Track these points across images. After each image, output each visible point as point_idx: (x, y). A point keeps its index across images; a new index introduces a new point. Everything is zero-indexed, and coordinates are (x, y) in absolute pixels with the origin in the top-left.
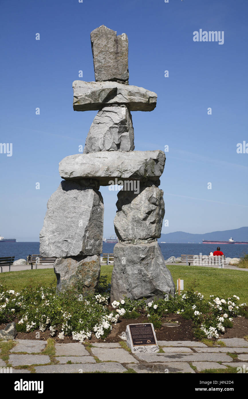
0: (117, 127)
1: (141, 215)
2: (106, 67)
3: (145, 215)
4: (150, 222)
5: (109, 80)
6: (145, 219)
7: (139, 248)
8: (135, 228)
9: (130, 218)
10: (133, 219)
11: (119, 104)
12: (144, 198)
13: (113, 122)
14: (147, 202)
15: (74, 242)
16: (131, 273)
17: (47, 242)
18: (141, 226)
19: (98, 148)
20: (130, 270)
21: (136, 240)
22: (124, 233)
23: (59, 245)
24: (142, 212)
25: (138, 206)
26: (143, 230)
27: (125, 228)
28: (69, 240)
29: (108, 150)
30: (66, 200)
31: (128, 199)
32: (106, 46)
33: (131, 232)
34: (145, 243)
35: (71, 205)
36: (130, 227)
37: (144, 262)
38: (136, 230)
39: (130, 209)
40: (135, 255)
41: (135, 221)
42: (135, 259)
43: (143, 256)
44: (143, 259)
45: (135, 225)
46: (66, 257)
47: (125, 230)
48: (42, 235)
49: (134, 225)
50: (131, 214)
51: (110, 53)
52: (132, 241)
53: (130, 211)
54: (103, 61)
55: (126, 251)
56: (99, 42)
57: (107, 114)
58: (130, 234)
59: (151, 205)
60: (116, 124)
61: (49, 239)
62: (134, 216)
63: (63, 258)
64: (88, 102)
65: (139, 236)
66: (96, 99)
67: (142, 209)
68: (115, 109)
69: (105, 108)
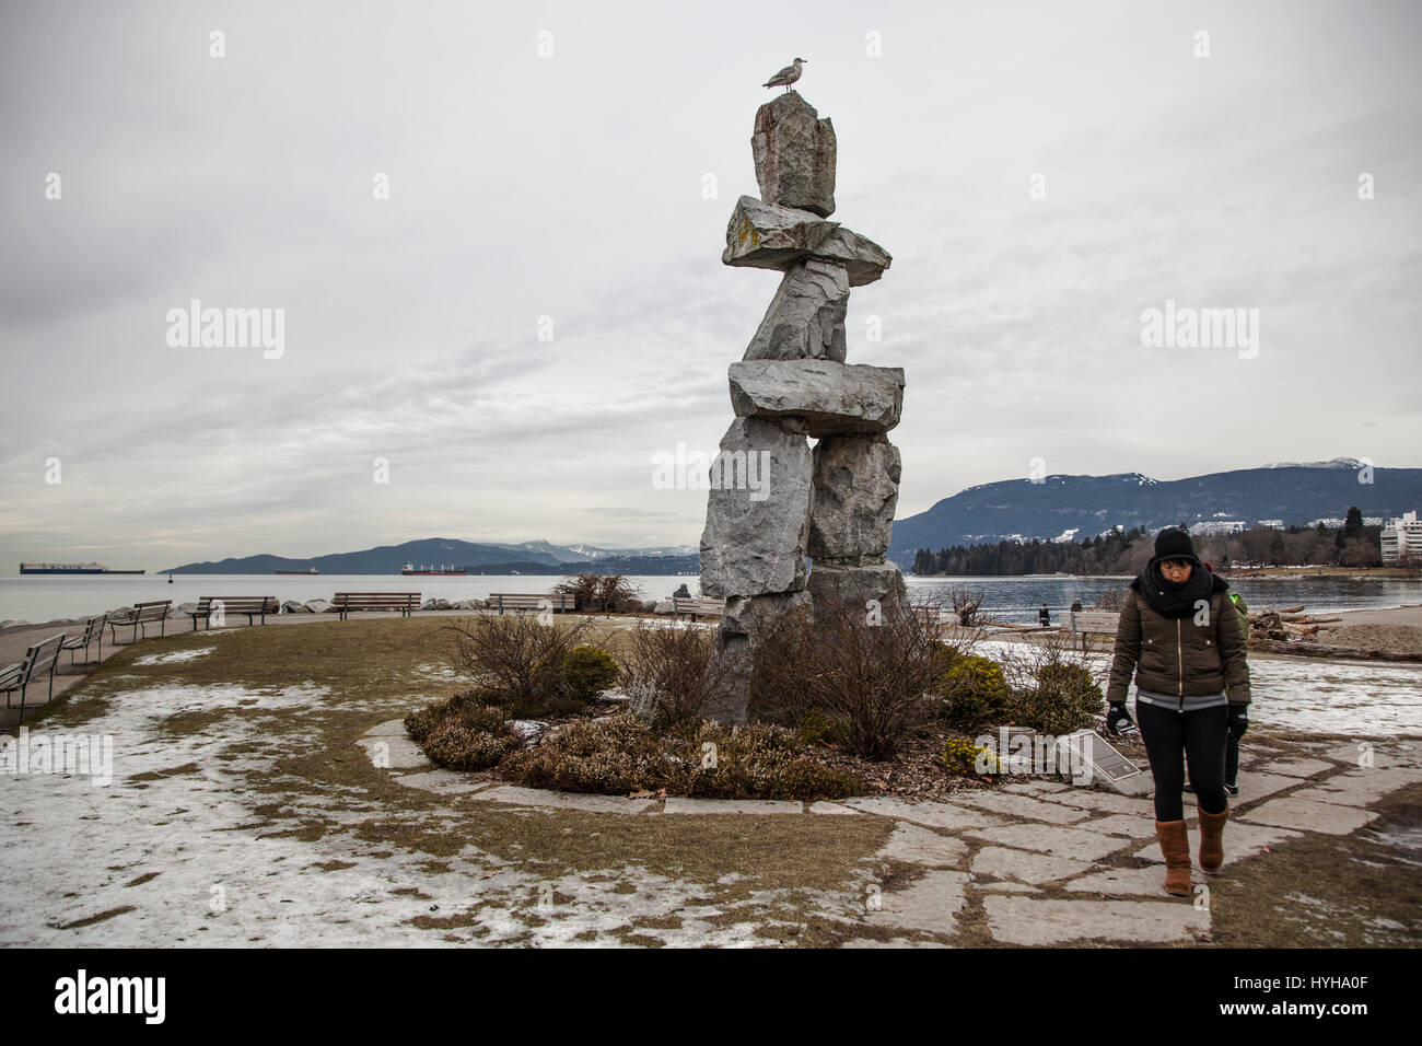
0: (832, 310)
1: (874, 503)
2: (799, 177)
3: (881, 504)
4: (886, 519)
5: (804, 208)
6: (878, 514)
7: (876, 574)
8: (859, 531)
9: (849, 509)
10: (855, 511)
11: (835, 260)
12: (879, 468)
13: (826, 297)
14: (887, 475)
15: (776, 561)
18: (873, 527)
19: (795, 352)
21: (861, 558)
22: (835, 541)
23: (745, 568)
24: (876, 497)
25: (869, 485)
26: (875, 536)
27: (838, 532)
28: (766, 557)
29: (816, 358)
31: (846, 469)
32: (800, 133)
33: (849, 540)
34: (876, 564)
36: (848, 530)
38: (860, 535)
39: (850, 489)
40: (866, 589)
41: (861, 516)
42: (865, 598)
43: (885, 592)
44: (883, 598)
45: (860, 525)
46: (762, 596)
47: (836, 536)
48: (708, 545)
49: (857, 525)
50: (851, 502)
51: (808, 150)
52: (854, 559)
53: (851, 494)
54: (794, 164)
56: (789, 123)
57: (815, 278)
58: (847, 545)
59: (890, 483)
60: (832, 302)
61: (723, 554)
62: (857, 505)
63: (755, 597)
64: (788, 245)
65: (867, 549)
66: (804, 243)
67: (878, 491)
68: (829, 269)
69: (812, 265)
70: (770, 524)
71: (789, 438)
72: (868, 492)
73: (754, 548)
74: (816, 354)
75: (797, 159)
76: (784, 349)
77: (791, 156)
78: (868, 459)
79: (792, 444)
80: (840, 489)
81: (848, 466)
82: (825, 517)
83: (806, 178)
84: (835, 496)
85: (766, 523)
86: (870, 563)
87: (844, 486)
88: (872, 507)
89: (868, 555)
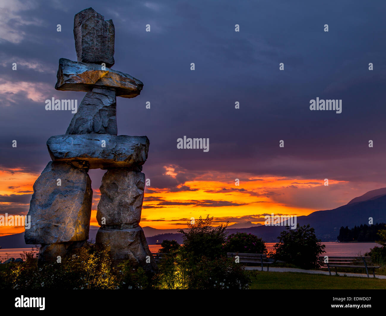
0: (107, 110)
1: (129, 199)
3: (132, 200)
4: (136, 207)
6: (132, 204)
7: (128, 233)
8: (122, 212)
9: (116, 202)
10: (120, 203)
11: (109, 88)
12: (131, 183)
13: (103, 104)
14: (135, 186)
15: (66, 227)
16: (116, 258)
18: (128, 210)
21: (122, 225)
22: (109, 217)
23: (49, 231)
24: (130, 196)
25: (126, 191)
26: (129, 215)
27: (111, 213)
28: (59, 226)
29: (97, 133)
31: (115, 183)
32: (93, 28)
33: (116, 217)
34: (131, 228)
35: (62, 187)
36: (116, 212)
37: (132, 247)
38: (122, 214)
39: (117, 193)
40: (123, 240)
41: (122, 206)
42: (122, 244)
43: (132, 241)
44: (131, 244)
45: (122, 210)
46: (58, 244)
49: (120, 210)
50: (117, 199)
52: (117, 226)
53: (117, 195)
54: (90, 43)
55: (113, 237)
57: (97, 96)
58: (115, 219)
59: (139, 190)
60: (106, 107)
61: (37, 224)
62: (121, 200)
64: (80, 82)
65: (125, 221)
67: (130, 194)
68: (105, 92)
69: (95, 90)
70: (63, 210)
71: (75, 171)
72: (126, 195)
73: (54, 221)
74: (97, 131)
75: (92, 40)
76: (81, 129)
77: (88, 39)
78: (126, 179)
80: (111, 193)
81: (116, 182)
82: (104, 206)
84: (109, 197)
85: (60, 210)
86: (127, 228)
87: (114, 192)
88: (128, 201)
89: (126, 224)
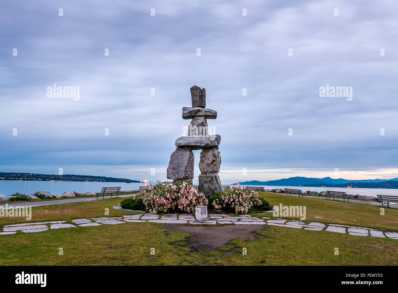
2: (196, 101)
3: (211, 162)
4: (214, 165)
5: (198, 107)
6: (211, 164)
7: (209, 176)
8: (207, 168)
9: (205, 163)
11: (200, 116)
12: (211, 155)
14: (212, 156)
15: (181, 173)
16: (205, 187)
17: (170, 173)
18: (210, 167)
20: (205, 185)
21: (207, 173)
23: (175, 174)
26: (211, 169)
28: (179, 172)
30: (178, 155)
32: (196, 93)
33: (205, 169)
35: (180, 157)
36: (205, 167)
40: (207, 179)
42: (207, 181)
43: (210, 180)
44: (210, 181)
45: (207, 166)
46: (177, 179)
47: (203, 169)
48: (168, 170)
51: (198, 96)
53: (206, 160)
55: (204, 178)
56: (193, 92)
57: (196, 120)
59: (214, 158)
60: (200, 124)
62: (207, 162)
63: (176, 180)
64: (188, 115)
66: (191, 114)
67: (210, 159)
68: (199, 118)
69: (195, 118)
70: (180, 166)
71: (185, 150)
72: (209, 160)
73: (176, 171)
75: (196, 98)
78: (209, 153)
79: (186, 151)
80: (203, 159)
81: (205, 155)
83: (198, 101)
84: (203, 161)
85: (179, 166)
86: (210, 174)
88: (209, 163)
89: (209, 172)
